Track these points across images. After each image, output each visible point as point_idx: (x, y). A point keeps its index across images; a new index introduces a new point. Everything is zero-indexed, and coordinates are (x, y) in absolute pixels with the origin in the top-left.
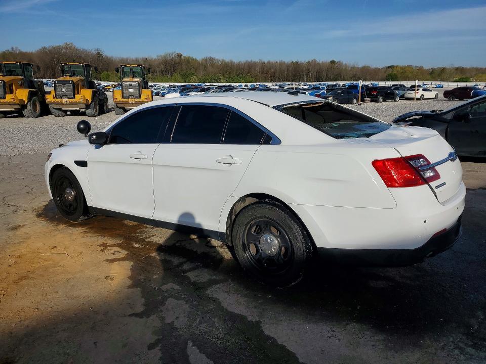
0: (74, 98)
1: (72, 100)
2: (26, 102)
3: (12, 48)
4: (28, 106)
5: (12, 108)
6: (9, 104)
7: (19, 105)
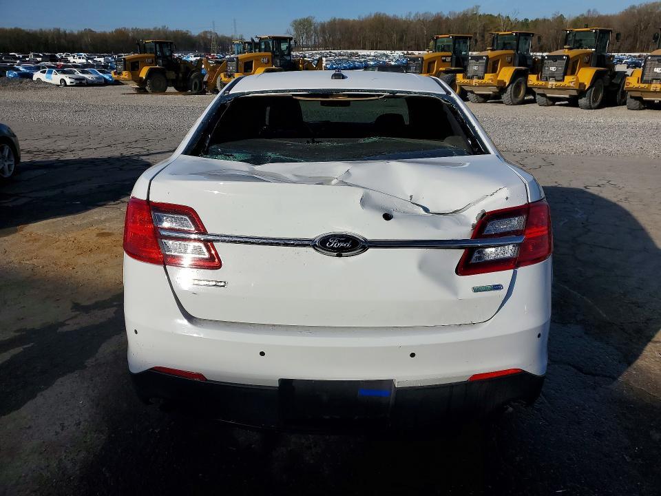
0: (563, 80)
1: (559, 84)
2: (507, 84)
3: (589, 11)
4: (509, 89)
5: (490, 91)
6: (487, 85)
7: (497, 87)
